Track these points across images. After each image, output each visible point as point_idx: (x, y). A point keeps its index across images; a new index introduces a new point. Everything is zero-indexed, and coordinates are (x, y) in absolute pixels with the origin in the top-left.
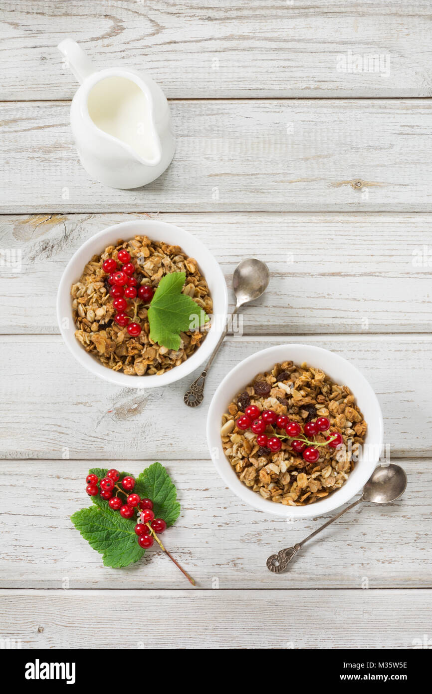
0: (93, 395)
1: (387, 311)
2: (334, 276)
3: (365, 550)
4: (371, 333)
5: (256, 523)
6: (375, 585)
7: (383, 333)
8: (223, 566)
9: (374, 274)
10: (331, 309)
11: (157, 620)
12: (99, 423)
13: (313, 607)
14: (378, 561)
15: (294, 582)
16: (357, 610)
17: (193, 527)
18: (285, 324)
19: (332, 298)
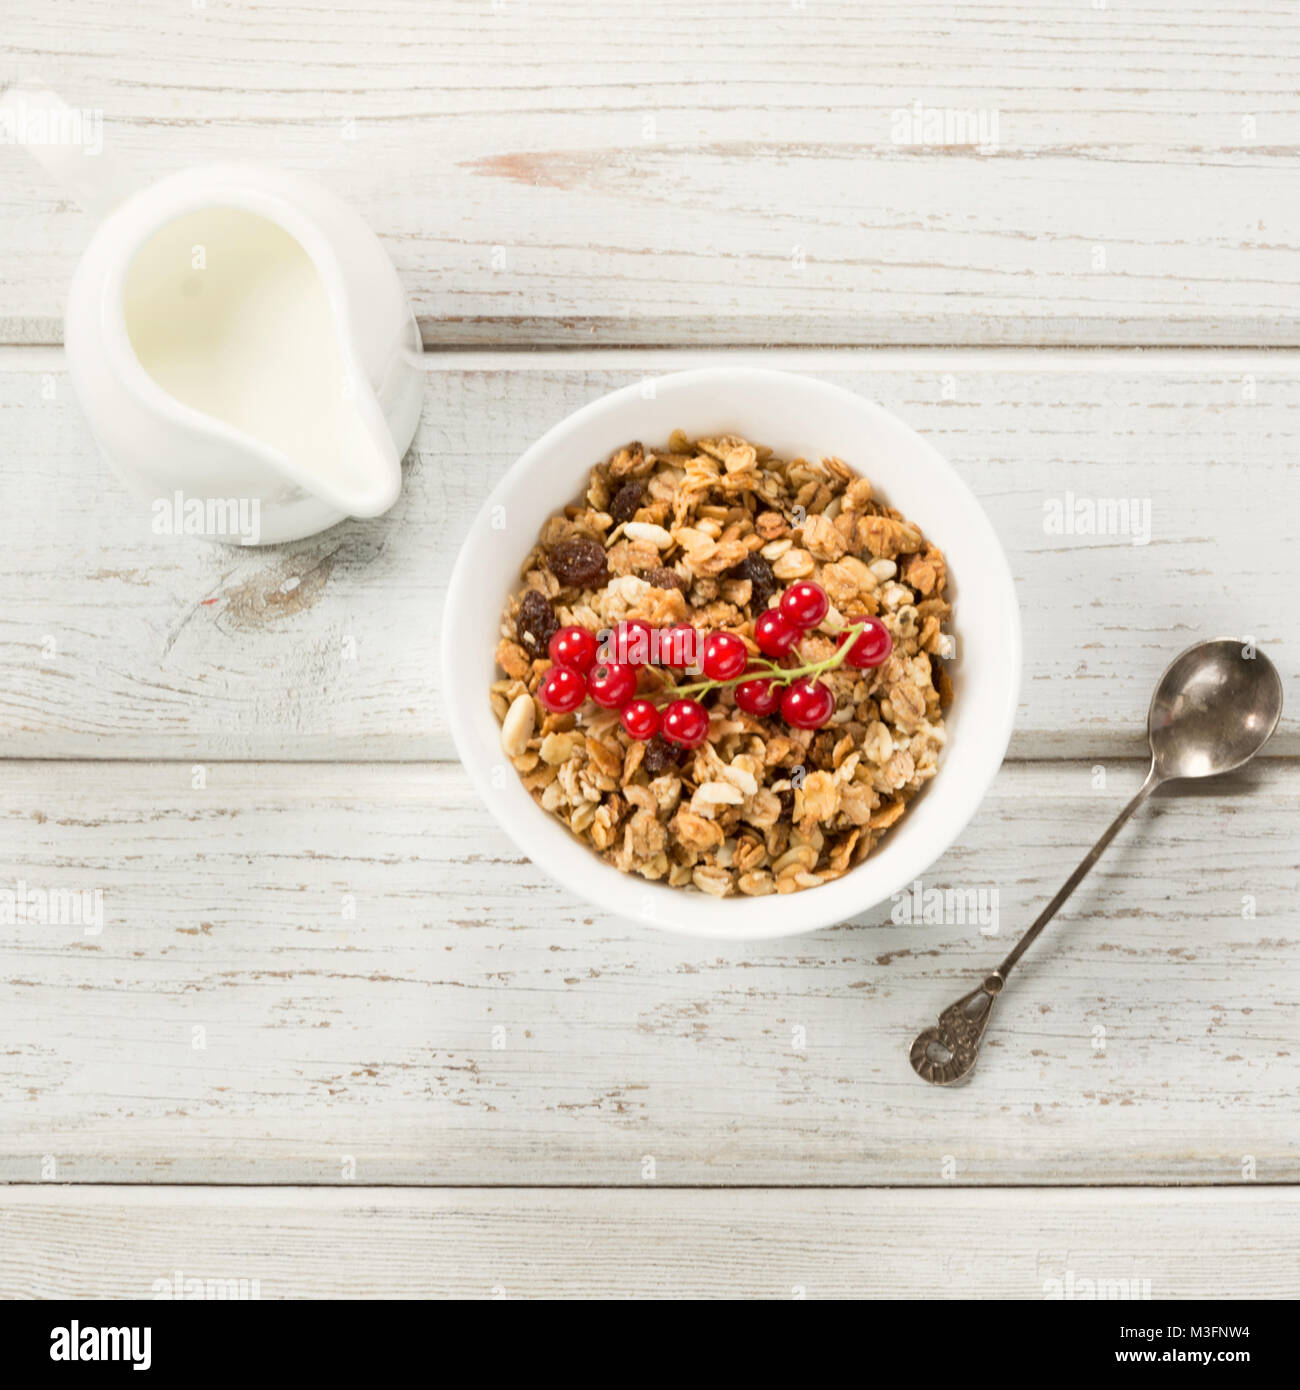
0: (155, 548)
1: (1124, 274)
2: (951, 155)
3: (1046, 1059)
4: (1073, 346)
5: (690, 970)
6: (1078, 1175)
7: (1112, 347)
8: (583, 1111)
9: (1082, 151)
10: (941, 266)
11: (367, 1285)
12: (172, 640)
13: (873, 1245)
14: (1089, 1095)
15: (814, 1164)
16: (1016, 1257)
17: (483, 982)
18: (789, 313)
19: (944, 230)
